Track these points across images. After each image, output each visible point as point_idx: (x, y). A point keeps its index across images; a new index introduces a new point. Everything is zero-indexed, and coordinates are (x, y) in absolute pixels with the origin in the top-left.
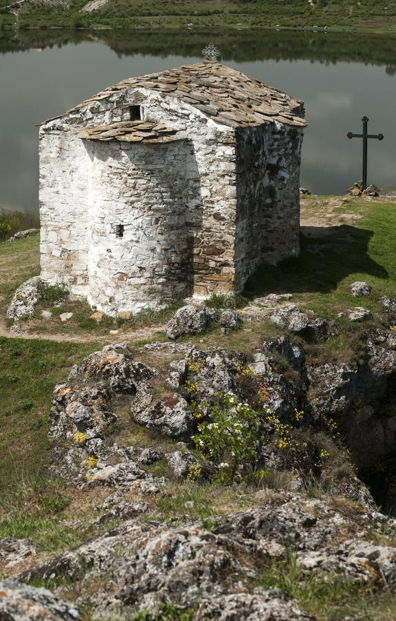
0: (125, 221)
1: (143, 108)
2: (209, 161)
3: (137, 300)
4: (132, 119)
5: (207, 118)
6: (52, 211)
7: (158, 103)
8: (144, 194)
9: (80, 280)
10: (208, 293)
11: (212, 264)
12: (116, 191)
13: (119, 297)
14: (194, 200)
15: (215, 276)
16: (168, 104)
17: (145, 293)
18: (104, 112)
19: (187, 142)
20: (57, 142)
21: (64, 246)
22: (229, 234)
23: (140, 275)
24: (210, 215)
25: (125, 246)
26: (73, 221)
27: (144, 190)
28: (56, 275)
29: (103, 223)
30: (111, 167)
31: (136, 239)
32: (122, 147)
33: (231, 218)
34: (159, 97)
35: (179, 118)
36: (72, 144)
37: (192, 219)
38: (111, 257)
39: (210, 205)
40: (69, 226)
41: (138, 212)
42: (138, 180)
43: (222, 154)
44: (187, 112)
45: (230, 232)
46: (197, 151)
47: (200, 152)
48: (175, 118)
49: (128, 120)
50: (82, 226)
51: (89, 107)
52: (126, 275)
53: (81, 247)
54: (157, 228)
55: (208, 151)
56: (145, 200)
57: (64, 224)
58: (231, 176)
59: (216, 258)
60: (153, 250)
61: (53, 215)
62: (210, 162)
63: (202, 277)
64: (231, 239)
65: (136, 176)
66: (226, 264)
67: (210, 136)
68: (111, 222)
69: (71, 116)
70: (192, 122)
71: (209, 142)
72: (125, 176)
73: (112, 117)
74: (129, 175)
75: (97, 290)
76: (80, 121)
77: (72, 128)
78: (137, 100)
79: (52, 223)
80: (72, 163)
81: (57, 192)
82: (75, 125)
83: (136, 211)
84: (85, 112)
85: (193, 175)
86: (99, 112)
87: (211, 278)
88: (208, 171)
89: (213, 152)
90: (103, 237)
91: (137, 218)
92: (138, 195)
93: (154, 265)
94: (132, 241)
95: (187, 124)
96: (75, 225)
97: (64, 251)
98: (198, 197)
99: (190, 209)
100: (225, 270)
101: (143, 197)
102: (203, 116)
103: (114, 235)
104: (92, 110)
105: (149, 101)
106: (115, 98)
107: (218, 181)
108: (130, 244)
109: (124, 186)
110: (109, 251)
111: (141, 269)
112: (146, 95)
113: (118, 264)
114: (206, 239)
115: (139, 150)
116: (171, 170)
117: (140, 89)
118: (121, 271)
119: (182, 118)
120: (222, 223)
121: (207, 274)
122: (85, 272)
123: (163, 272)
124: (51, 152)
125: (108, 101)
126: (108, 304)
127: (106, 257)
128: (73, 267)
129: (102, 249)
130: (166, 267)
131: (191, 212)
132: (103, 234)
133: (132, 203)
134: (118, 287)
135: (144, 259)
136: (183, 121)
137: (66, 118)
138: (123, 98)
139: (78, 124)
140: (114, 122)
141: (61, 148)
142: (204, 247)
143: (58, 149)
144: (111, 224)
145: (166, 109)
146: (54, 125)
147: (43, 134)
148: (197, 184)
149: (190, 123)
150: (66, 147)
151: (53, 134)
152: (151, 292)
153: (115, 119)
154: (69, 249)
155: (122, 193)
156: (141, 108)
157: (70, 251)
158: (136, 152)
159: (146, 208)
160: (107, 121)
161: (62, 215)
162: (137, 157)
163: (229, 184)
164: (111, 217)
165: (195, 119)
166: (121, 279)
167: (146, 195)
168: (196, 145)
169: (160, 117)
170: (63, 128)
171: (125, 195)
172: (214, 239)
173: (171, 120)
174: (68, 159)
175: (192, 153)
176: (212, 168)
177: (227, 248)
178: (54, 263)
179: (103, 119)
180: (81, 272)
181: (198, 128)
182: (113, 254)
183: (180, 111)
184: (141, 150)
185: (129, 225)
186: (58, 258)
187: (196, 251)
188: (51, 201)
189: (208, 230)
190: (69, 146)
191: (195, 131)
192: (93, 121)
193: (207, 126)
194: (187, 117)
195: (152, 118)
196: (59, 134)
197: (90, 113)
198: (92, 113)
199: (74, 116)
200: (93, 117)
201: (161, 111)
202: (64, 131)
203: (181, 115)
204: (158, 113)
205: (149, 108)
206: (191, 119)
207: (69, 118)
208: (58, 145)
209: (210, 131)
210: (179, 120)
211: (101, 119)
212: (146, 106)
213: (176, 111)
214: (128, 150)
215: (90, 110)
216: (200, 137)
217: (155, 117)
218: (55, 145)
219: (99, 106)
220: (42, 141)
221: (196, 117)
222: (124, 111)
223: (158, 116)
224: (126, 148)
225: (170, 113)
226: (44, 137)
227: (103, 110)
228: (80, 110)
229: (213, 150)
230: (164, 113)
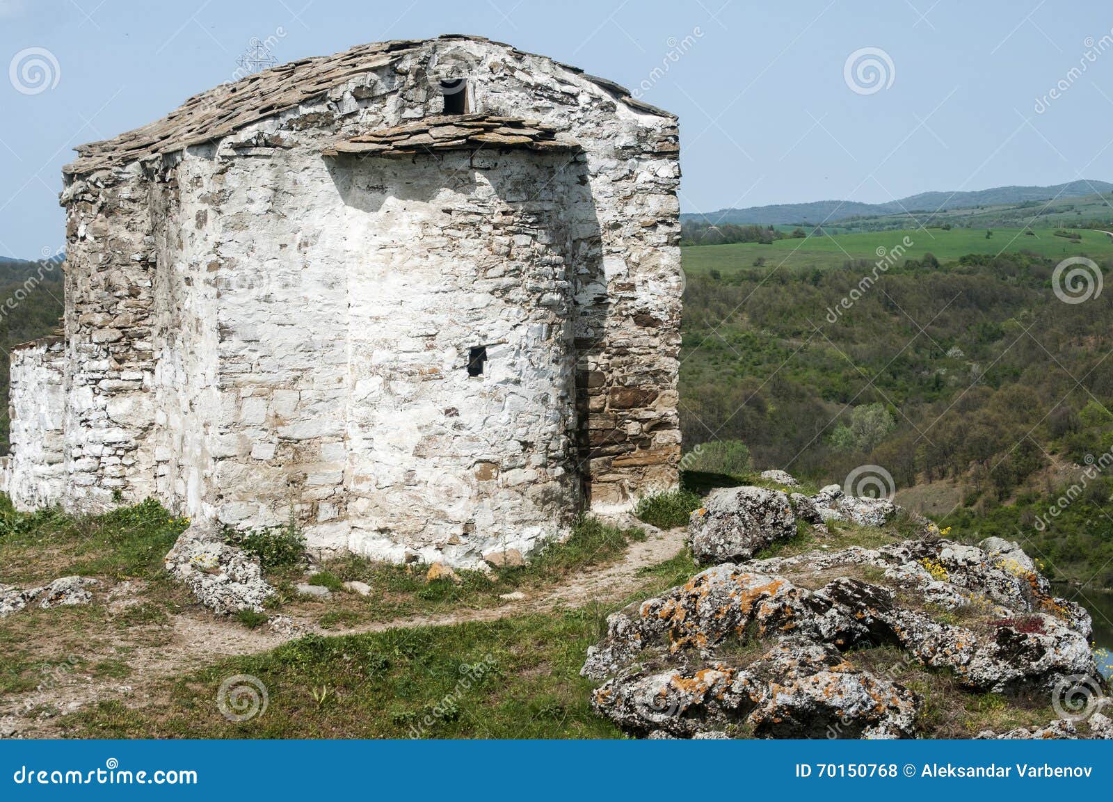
0: (490, 335)
1: (473, 84)
2: (622, 194)
3: (523, 521)
4: (446, 112)
5: (614, 101)
6: (253, 346)
7: (508, 72)
8: (528, 270)
9: (326, 511)
10: (625, 497)
11: (633, 428)
12: (468, 267)
13: (484, 520)
14: (591, 287)
15: (639, 456)
16: (529, 73)
17: (535, 503)
18: (383, 97)
20: (266, 176)
21: (284, 431)
22: (667, 354)
23: (524, 462)
24: (627, 316)
25: (493, 395)
26: (308, 365)
27: (528, 259)
28: (263, 507)
29: (432, 347)
30: (449, 212)
31: (514, 376)
33: (671, 318)
34: (509, 59)
35: (556, 104)
36: (303, 177)
37: (586, 331)
38: (457, 426)
39: (628, 294)
40: (296, 379)
41: (519, 312)
42: (516, 237)
43: (652, 177)
44: (573, 90)
45: (669, 349)
46: (595, 176)
47: (602, 177)
48: (548, 103)
50: (330, 375)
51: (352, 86)
52: (496, 464)
53: (327, 429)
54: (550, 348)
55: (621, 174)
56: (530, 283)
57: (285, 375)
58: (670, 225)
59: (643, 413)
60: (545, 400)
61: (255, 356)
62: (625, 198)
63: (608, 463)
64: (672, 365)
65: (511, 228)
66: (662, 424)
67: (626, 139)
68: (456, 342)
69: (304, 110)
70: (584, 110)
71: (623, 154)
72: (487, 229)
73: (402, 109)
74: (496, 227)
75: (422, 512)
76: (327, 121)
77: (304, 139)
79: (253, 377)
80: (303, 223)
81: (267, 299)
82: (310, 132)
83: (515, 309)
84: (341, 100)
85: (584, 231)
86: (372, 99)
87: (628, 462)
88: (620, 219)
89: (630, 175)
90: (430, 384)
91: (515, 327)
92: (517, 273)
93: (549, 436)
94: (506, 381)
95: (573, 117)
96: (312, 374)
97: (285, 442)
98: (598, 279)
99: (582, 308)
100: (661, 437)
101: (526, 275)
102: (607, 97)
103: (465, 372)
104: (358, 95)
105: (486, 68)
106: (410, 64)
107: (641, 239)
108: (503, 389)
109: (486, 251)
110: (450, 412)
111: (526, 445)
112: (479, 55)
113: (478, 440)
114: (616, 373)
115: (513, 168)
116: (561, 216)
117: (463, 44)
118: (484, 457)
119: (562, 103)
120: (654, 331)
121: (619, 454)
122: (339, 489)
123: (560, 453)
124: (251, 201)
125: (395, 70)
126: (458, 541)
127: (444, 429)
128: (309, 481)
129: (429, 412)
130: (563, 439)
131: (585, 314)
132: (433, 374)
133: (506, 290)
134: (481, 495)
135: (530, 423)
136: (565, 109)
137: (290, 116)
138: (427, 62)
139: (322, 127)
140: (405, 121)
141: (276, 190)
142: (615, 391)
143: (271, 193)
144: (458, 347)
145: (528, 85)
146: (259, 136)
147: (231, 158)
148: (595, 251)
149: (580, 114)
150: (288, 186)
151: (257, 156)
152: (547, 498)
153: (408, 113)
154: (297, 436)
155: (482, 270)
156: (468, 85)
157: (298, 441)
158: (508, 172)
159: (534, 302)
160: (391, 117)
161: (278, 354)
162: (508, 185)
163: (667, 243)
164: (456, 330)
165: (590, 104)
166: (484, 476)
167: (532, 271)
168: (593, 163)
169: (511, 103)
170: (282, 140)
171: (490, 273)
172: (636, 369)
173: (536, 109)
174: (291, 217)
175: (583, 181)
176: (630, 210)
177: (663, 388)
178: (257, 476)
179: (380, 114)
180: (329, 491)
181: (598, 125)
182: (462, 419)
183: (558, 87)
184: (517, 167)
185: (500, 343)
186: (269, 463)
187: (594, 403)
188: (250, 321)
189: (623, 351)
190: (295, 183)
191: (590, 131)
192: (357, 118)
193: (617, 119)
194: (573, 101)
195: (495, 106)
196: (268, 157)
197: (354, 100)
198: (358, 100)
199: (311, 110)
200: (358, 111)
201: (516, 89)
202: (284, 148)
203: (560, 96)
204: (508, 94)
205: (486, 84)
206: (582, 105)
207: (297, 116)
208: (267, 182)
209: (625, 128)
210: (556, 109)
211: (375, 113)
212: (482, 81)
213: (550, 89)
214: (488, 169)
215: (353, 94)
216: (602, 143)
217: (501, 104)
218: (261, 182)
219: (376, 83)
220: (228, 175)
221: (593, 99)
222: (430, 92)
223: (507, 101)
224: (486, 164)
225: (538, 92)
226: (233, 165)
227: (383, 92)
228: (329, 95)
229: (630, 171)
230: (523, 94)
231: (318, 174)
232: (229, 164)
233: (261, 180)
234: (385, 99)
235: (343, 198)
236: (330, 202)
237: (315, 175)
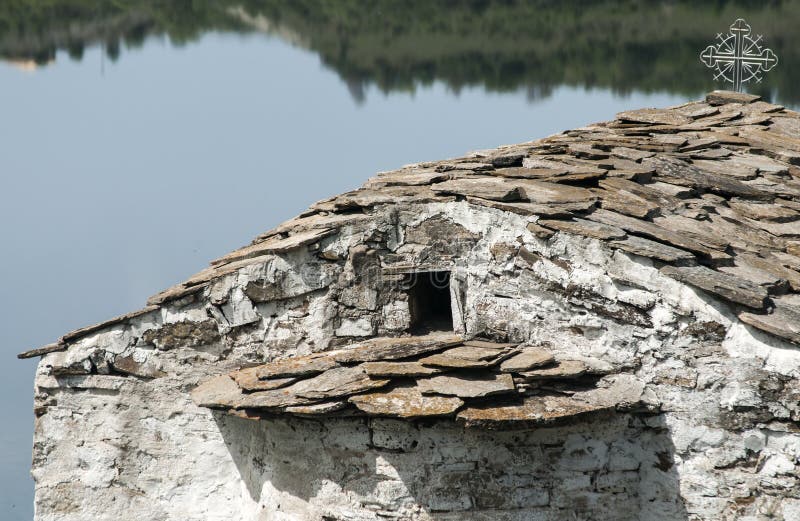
1: (462, 282)
2: (734, 494)
4: (417, 327)
5: (725, 321)
7: (522, 262)
16: (565, 265)
18: (303, 300)
19: (644, 419)
20: (110, 423)
32: (378, 440)
34: (528, 237)
35: (609, 323)
36: (171, 428)
43: (790, 467)
44: (640, 298)
46: (685, 456)
47: (698, 459)
48: (594, 321)
49: (399, 332)
51: (243, 280)
55: (732, 456)
62: (740, 501)
67: (738, 394)
69: (169, 317)
70: (662, 336)
71: (732, 420)
73: (336, 319)
76: (208, 337)
77: (172, 365)
78: (439, 248)
82: (182, 353)
86: (285, 301)
89: (751, 459)
95: (644, 347)
102: (709, 313)
104: (256, 294)
105: (485, 253)
106: (348, 243)
112: (475, 229)
115: (447, 451)
117: (449, 207)
119: (619, 321)
124: (83, 464)
125: (319, 255)
136: (626, 333)
137: (146, 326)
138: (380, 243)
139: (199, 346)
140: (344, 341)
141: (125, 448)
143: (115, 453)
145: (556, 287)
146: (99, 355)
147: (51, 391)
149: (654, 343)
150: (146, 443)
151: (94, 390)
153: (347, 328)
156: (453, 284)
158: (436, 458)
160: (317, 335)
162: (436, 481)
165: (675, 325)
168: (681, 433)
169: (530, 317)
170: (136, 365)
173: (578, 330)
175: (665, 463)
179: (300, 329)
181: (687, 363)
183: (612, 292)
184: (455, 453)
190: (158, 437)
191: (674, 374)
192: (260, 334)
193: (725, 354)
194: (640, 318)
195: (498, 322)
196: (116, 392)
197: (248, 304)
198: (255, 303)
199: (181, 317)
200: (260, 320)
201: (537, 292)
202: (140, 377)
203: (618, 308)
204: (523, 301)
205: (485, 281)
206: (657, 326)
207: (158, 326)
208: (113, 435)
209: (738, 374)
210: (611, 331)
211: (290, 327)
212: (475, 276)
213: (597, 295)
214: (400, 451)
215: (245, 293)
216: (697, 398)
217: (512, 317)
218: (101, 433)
219: (285, 276)
220: (48, 420)
221: (681, 318)
222: (383, 295)
223: (523, 314)
224: (394, 443)
225: (574, 300)
226: (54, 403)
227: (300, 291)
228: (206, 293)
229: (750, 452)
230: (547, 303)
231: (197, 424)
232: (49, 399)
233: (101, 430)
234: (306, 303)
235: (239, 468)
236: (216, 472)
237: (191, 425)
